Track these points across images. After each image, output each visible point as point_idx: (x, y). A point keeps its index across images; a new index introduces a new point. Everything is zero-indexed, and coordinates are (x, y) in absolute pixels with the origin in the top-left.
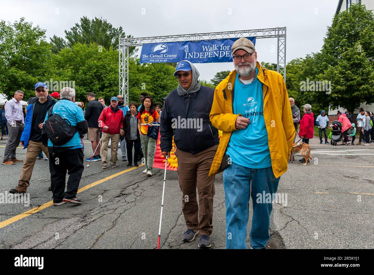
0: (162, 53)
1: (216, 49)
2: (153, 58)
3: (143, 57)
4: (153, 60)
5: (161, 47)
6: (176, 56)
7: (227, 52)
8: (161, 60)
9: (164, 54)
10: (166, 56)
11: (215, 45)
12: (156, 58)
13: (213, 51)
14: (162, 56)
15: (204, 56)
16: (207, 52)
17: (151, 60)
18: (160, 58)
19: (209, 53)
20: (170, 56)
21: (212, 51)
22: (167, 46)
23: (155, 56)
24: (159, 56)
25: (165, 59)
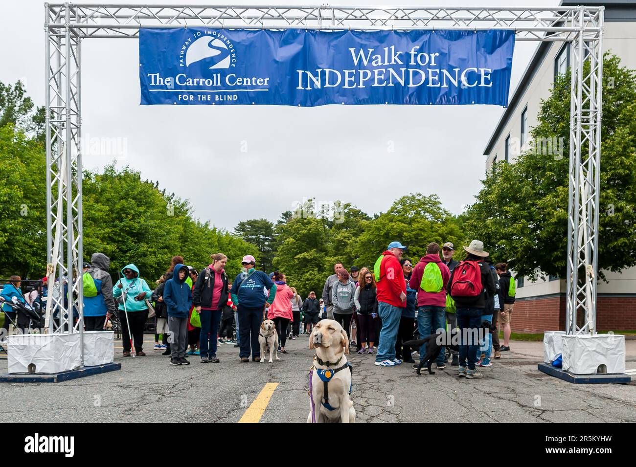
0: (217, 71)
1: (395, 61)
2: (187, 87)
3: (153, 84)
4: (189, 93)
5: (210, 45)
6: (266, 84)
7: (430, 71)
8: (219, 94)
9: (223, 72)
10: (232, 80)
11: (393, 47)
12: (199, 87)
13: (386, 67)
14: (216, 80)
15: (357, 80)
16: (365, 68)
17: (183, 93)
18: (213, 88)
19: (373, 73)
20: (247, 81)
21: (382, 67)
22: (228, 42)
23: (195, 80)
24: (209, 82)
25: (230, 94)
